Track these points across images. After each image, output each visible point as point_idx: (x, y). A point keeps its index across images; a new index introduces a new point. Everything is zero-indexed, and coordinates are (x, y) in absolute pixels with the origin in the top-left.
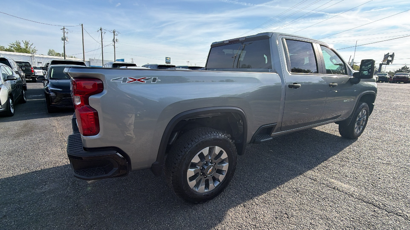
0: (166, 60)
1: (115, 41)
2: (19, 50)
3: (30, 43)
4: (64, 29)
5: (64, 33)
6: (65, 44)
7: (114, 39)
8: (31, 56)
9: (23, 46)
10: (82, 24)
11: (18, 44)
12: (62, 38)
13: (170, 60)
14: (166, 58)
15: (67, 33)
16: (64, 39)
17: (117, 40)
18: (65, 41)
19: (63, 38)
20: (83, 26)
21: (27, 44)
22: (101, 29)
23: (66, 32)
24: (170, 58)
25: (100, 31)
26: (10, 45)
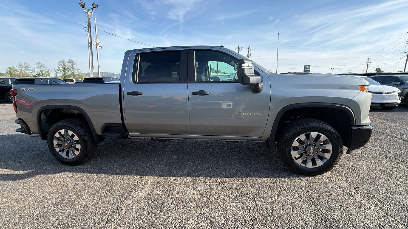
0: (305, 68)
1: (249, 56)
7: (248, 54)
13: (310, 68)
14: (305, 66)
17: (250, 54)
22: (238, 48)
24: (309, 66)
25: (238, 49)
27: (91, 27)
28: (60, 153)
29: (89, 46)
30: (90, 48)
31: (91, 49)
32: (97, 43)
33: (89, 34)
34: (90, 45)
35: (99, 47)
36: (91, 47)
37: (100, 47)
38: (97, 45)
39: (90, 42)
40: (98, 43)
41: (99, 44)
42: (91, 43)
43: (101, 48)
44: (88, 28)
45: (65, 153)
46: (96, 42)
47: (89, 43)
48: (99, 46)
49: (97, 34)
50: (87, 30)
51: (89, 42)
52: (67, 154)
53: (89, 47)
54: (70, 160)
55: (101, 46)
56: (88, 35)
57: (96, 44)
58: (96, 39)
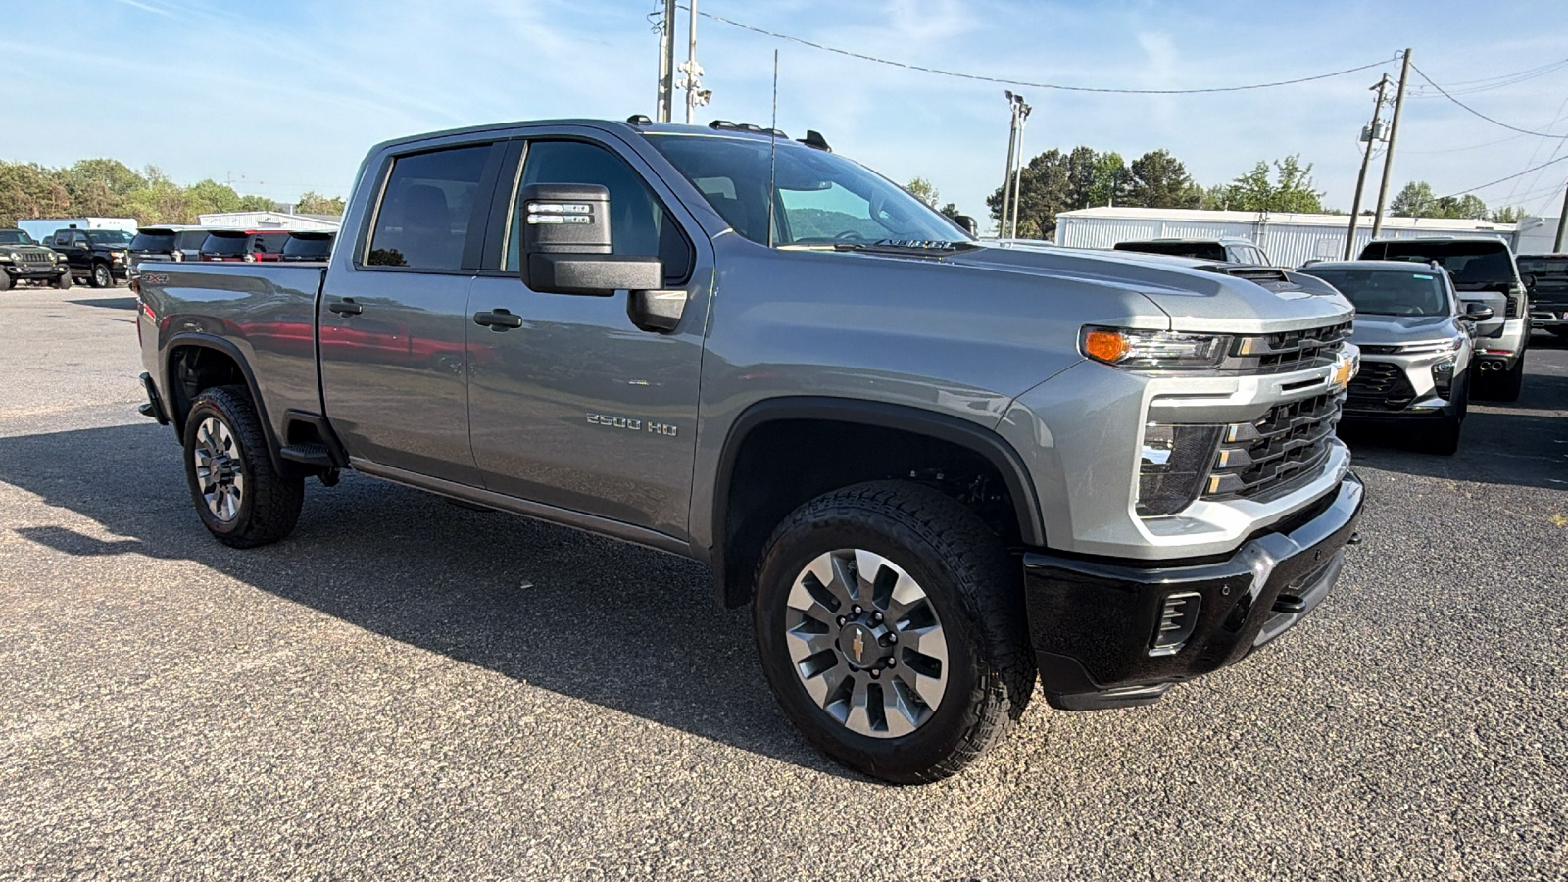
3: (1301, 165)
4: (1382, 84)
5: (1379, 102)
6: (1371, 156)
8: (1255, 224)
9: (1274, 181)
11: (1263, 176)
12: (1368, 129)
16: (1371, 135)
18: (1374, 140)
19: (1370, 127)
21: (1289, 171)
27: (677, 9)
29: (659, 93)
30: (662, 102)
32: (690, 82)
33: (665, 39)
34: (663, 90)
35: (695, 96)
36: (668, 97)
37: (700, 95)
38: (690, 87)
39: (667, 77)
40: (694, 79)
41: (698, 84)
42: (669, 77)
43: (704, 102)
44: (662, 16)
46: (689, 75)
47: (660, 81)
48: (699, 91)
49: (694, 39)
50: (662, 25)
51: (663, 77)
53: (659, 100)
55: (707, 92)
56: (660, 46)
57: (686, 83)
58: (690, 59)
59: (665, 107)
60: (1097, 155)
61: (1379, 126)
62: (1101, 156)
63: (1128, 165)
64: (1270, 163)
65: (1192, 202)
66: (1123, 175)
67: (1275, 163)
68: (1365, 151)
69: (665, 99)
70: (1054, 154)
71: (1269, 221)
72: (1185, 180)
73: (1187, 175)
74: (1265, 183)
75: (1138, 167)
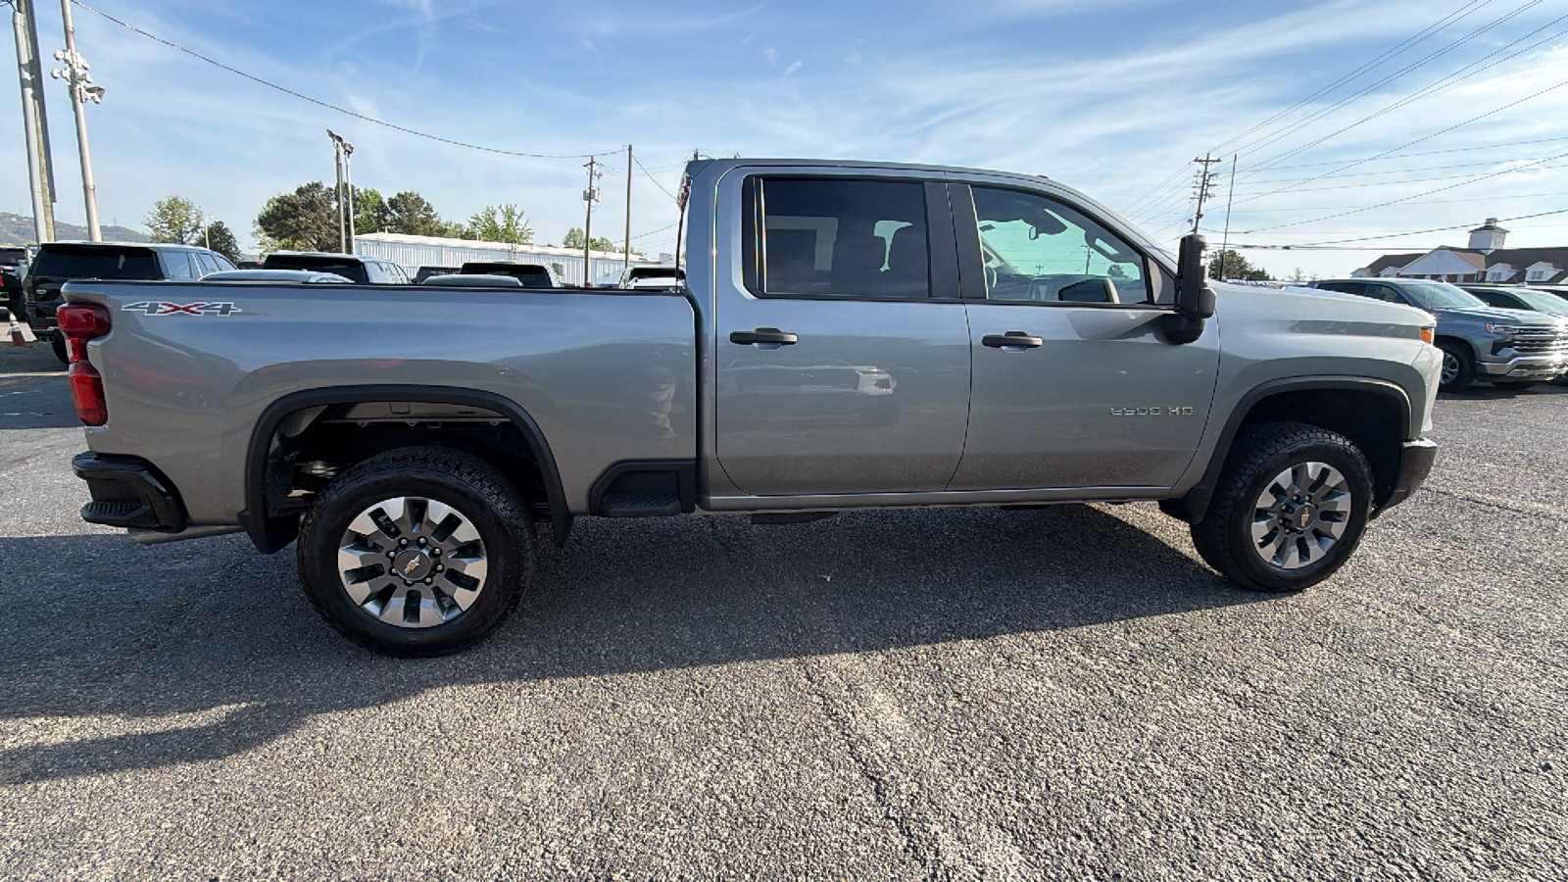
2: (493, 233)
3: (519, 212)
4: (591, 164)
5: (591, 176)
6: (592, 209)
8: (509, 251)
9: (500, 221)
10: (630, 146)
11: (490, 216)
12: (585, 192)
15: (600, 175)
16: (589, 196)
18: (592, 200)
19: (588, 191)
20: (633, 152)
21: (509, 214)
23: (597, 173)
26: (472, 220)
28: (372, 608)
29: (23, 81)
30: (29, 91)
31: (39, 96)
32: (73, 73)
33: (21, 18)
34: (27, 76)
35: (84, 91)
36: (37, 85)
37: (89, 90)
38: (74, 79)
39: (31, 62)
40: (80, 72)
41: (87, 78)
42: (35, 66)
43: (97, 99)
45: (397, 603)
46: (70, 65)
47: (20, 65)
48: (88, 86)
49: (70, 24)
51: (25, 60)
52: (412, 610)
53: (23, 86)
54: (427, 636)
55: (100, 89)
56: (14, 24)
57: (66, 75)
58: (68, 47)
59: (34, 97)
60: (358, 190)
61: (594, 191)
62: (362, 191)
63: (386, 201)
64: (496, 208)
65: (442, 232)
66: (381, 208)
67: (500, 207)
68: (587, 207)
69: (33, 88)
70: (317, 186)
71: (518, 250)
72: (435, 215)
73: (435, 213)
74: (493, 222)
75: (393, 203)
